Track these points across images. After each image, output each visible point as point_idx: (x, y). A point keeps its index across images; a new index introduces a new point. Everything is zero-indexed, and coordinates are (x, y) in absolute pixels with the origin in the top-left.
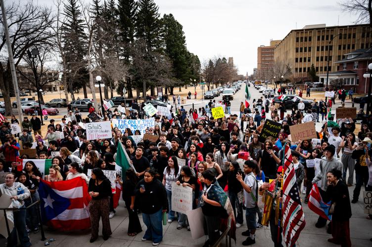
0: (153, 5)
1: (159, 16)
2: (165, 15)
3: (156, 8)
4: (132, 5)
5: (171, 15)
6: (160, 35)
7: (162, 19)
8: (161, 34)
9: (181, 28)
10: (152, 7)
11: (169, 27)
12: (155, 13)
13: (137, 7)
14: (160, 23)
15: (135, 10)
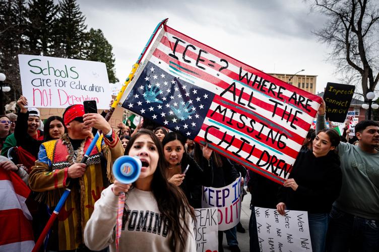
0: (78, 14)
1: (85, 28)
2: (92, 30)
3: (82, 18)
4: (50, 8)
5: (100, 31)
6: (83, 52)
7: (88, 34)
8: (85, 51)
9: (111, 49)
10: (77, 16)
11: (96, 44)
12: (80, 24)
13: (56, 12)
14: (85, 37)
15: (53, 15)
